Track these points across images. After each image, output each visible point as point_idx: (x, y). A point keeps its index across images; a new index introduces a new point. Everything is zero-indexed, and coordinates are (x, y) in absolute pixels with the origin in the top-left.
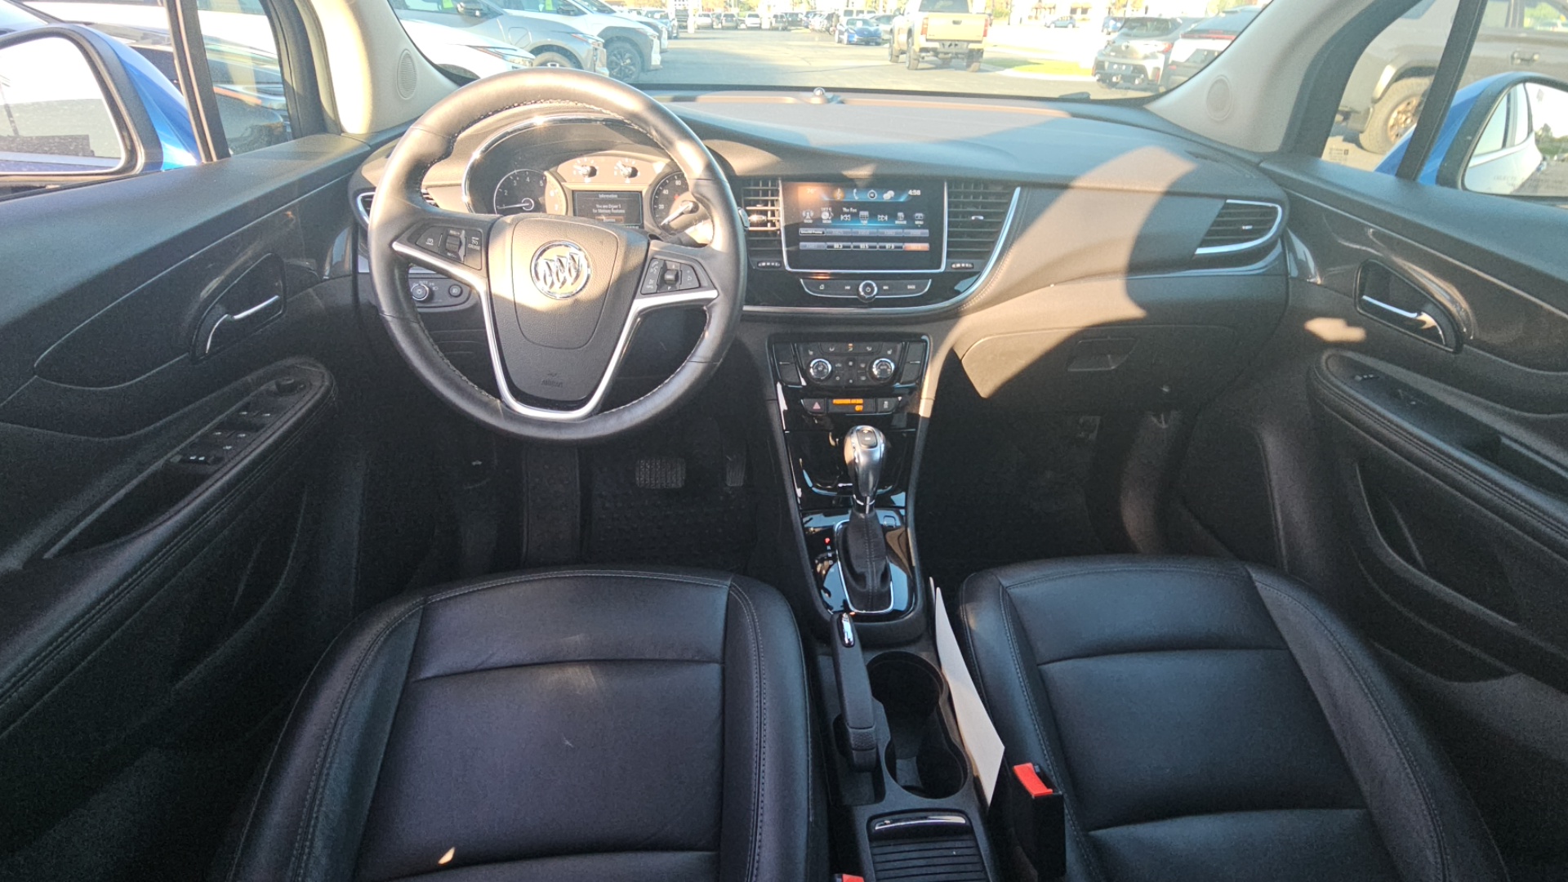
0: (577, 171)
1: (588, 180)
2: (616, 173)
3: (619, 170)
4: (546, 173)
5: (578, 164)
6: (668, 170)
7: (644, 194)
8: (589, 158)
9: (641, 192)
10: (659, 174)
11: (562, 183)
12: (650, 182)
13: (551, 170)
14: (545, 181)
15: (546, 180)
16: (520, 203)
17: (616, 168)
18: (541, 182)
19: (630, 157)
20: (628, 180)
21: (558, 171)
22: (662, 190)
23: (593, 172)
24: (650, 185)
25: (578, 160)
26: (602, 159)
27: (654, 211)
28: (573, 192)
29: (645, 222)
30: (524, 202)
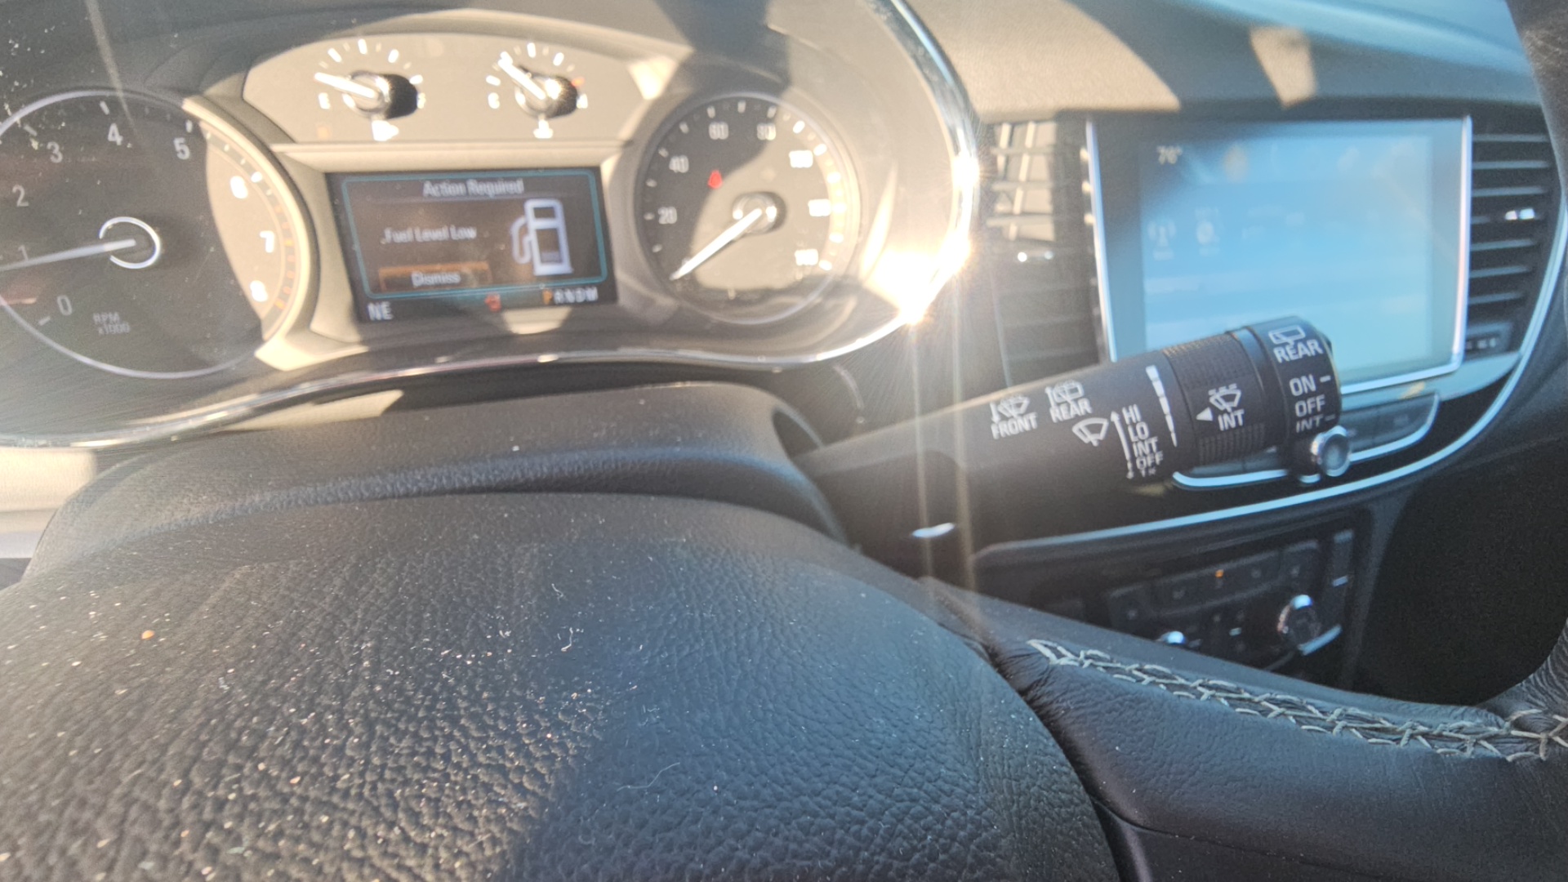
0: (335, 94)
1: (384, 129)
2: (494, 101)
3: (507, 87)
4: (190, 106)
5: (334, 70)
6: (683, 91)
7: (607, 169)
8: (379, 42)
9: (596, 171)
10: (657, 103)
11: (277, 148)
12: (626, 131)
13: (215, 90)
14: (197, 139)
15: (198, 133)
16: (94, 239)
17: (493, 80)
18: (179, 143)
19: (540, 37)
20: (544, 129)
21: (249, 95)
22: (667, 160)
23: (402, 100)
24: (628, 144)
25: (333, 50)
26: (434, 44)
27: (649, 232)
28: (332, 180)
29: (621, 275)
30: (111, 236)
